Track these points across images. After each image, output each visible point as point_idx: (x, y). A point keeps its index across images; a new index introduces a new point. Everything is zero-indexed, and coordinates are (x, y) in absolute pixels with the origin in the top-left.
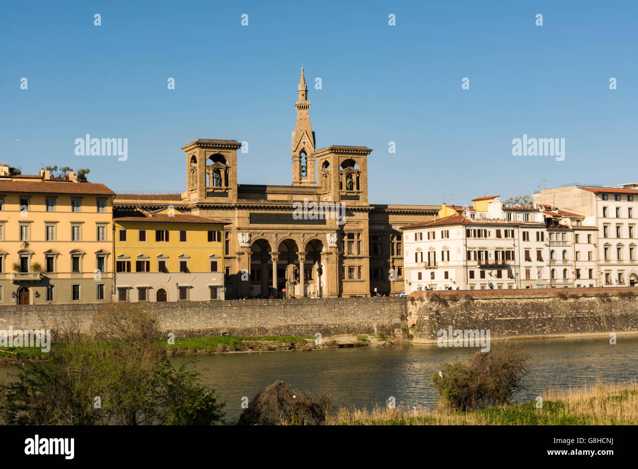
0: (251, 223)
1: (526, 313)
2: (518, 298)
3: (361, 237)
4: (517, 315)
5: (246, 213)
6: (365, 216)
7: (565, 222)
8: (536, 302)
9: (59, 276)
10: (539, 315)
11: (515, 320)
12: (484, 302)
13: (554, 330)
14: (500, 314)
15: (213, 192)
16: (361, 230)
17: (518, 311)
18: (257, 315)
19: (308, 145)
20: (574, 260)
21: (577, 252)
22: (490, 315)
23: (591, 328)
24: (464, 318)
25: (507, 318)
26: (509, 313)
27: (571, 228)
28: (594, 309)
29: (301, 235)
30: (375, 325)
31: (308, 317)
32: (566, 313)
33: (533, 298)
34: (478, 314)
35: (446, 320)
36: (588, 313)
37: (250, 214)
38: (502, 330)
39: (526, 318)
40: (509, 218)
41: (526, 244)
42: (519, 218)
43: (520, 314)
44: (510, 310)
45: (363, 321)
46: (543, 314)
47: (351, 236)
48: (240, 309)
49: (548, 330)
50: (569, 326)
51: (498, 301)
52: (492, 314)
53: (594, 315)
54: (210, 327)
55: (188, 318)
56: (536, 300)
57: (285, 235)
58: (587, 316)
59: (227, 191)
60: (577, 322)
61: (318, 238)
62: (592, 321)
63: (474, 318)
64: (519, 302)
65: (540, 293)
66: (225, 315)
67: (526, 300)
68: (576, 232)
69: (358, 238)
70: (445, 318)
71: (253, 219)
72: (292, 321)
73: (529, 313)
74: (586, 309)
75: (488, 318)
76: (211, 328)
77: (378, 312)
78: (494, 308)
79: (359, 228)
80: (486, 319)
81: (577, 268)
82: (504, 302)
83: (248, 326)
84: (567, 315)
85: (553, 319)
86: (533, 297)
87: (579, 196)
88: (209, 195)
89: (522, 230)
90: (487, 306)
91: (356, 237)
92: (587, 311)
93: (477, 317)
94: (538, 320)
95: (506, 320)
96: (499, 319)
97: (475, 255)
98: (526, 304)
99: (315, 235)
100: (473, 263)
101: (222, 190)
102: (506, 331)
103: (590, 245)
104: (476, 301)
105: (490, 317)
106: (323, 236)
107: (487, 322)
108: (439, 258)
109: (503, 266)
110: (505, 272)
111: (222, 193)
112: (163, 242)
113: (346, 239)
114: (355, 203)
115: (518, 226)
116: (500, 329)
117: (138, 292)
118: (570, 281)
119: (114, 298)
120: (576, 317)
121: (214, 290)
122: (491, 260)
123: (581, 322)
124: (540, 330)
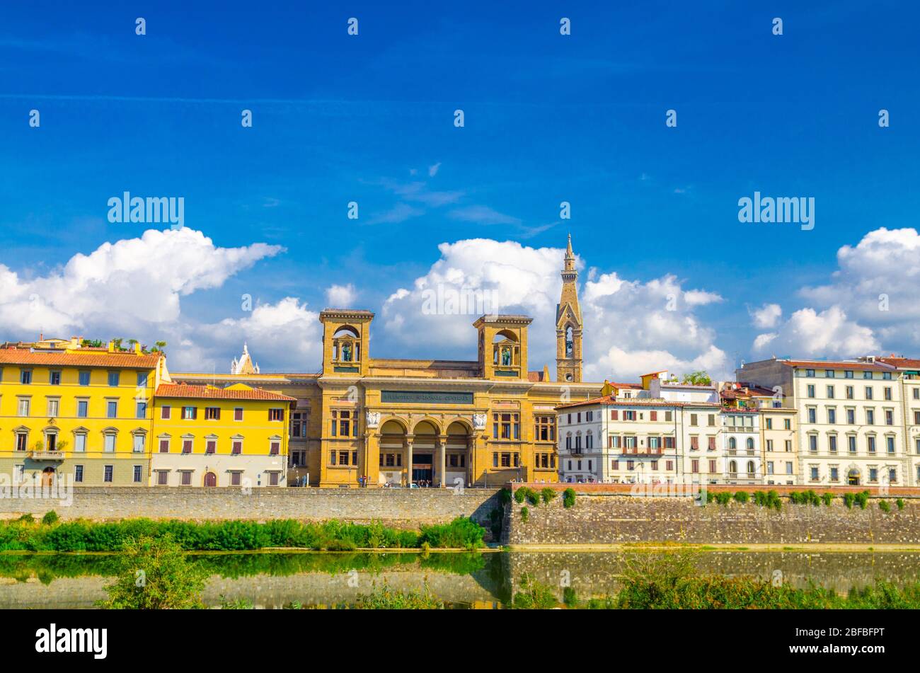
1: (653, 513)
4: (639, 515)
8: (669, 501)
9: (89, 456)
10: (671, 517)
11: (635, 522)
12: (593, 498)
13: (692, 537)
14: (615, 514)
17: (641, 511)
18: (304, 505)
20: (764, 450)
21: (768, 441)
22: (601, 515)
23: (748, 537)
24: (562, 517)
25: (625, 520)
26: (628, 513)
27: (760, 410)
28: (754, 513)
29: (442, 416)
31: (369, 509)
32: (712, 517)
34: (583, 514)
35: (538, 519)
36: (744, 517)
38: (616, 534)
39: (652, 520)
41: (694, 430)
43: (644, 515)
44: (630, 509)
46: (677, 517)
47: (505, 418)
49: (682, 536)
50: (715, 532)
51: (613, 498)
52: (604, 514)
53: (754, 519)
56: (669, 498)
57: (421, 415)
58: (743, 520)
60: (728, 528)
61: (464, 419)
62: (751, 527)
63: (576, 517)
64: (644, 500)
66: (262, 504)
67: (654, 498)
68: (767, 416)
70: (536, 517)
72: (347, 513)
73: (657, 514)
74: (742, 512)
75: (596, 518)
76: (244, 518)
78: (607, 506)
80: (594, 520)
81: (768, 460)
82: (621, 500)
84: (713, 519)
85: (692, 523)
87: (779, 372)
89: (688, 414)
90: (597, 503)
92: (744, 514)
93: (581, 517)
94: (669, 523)
95: (622, 522)
96: (613, 520)
97: (620, 441)
98: (653, 502)
99: (459, 415)
100: (617, 451)
101: (351, 364)
102: (621, 535)
103: (789, 432)
104: (581, 497)
105: (600, 518)
106: (469, 418)
107: (594, 523)
108: (584, 445)
109: (659, 455)
110: (662, 463)
111: (350, 368)
112: (214, 420)
113: (500, 421)
114: (511, 380)
115: (682, 407)
116: (613, 532)
117: (179, 475)
118: (758, 476)
119: (153, 481)
120: (726, 521)
121: (274, 475)
122: (642, 448)
123: (734, 528)
124: (671, 537)
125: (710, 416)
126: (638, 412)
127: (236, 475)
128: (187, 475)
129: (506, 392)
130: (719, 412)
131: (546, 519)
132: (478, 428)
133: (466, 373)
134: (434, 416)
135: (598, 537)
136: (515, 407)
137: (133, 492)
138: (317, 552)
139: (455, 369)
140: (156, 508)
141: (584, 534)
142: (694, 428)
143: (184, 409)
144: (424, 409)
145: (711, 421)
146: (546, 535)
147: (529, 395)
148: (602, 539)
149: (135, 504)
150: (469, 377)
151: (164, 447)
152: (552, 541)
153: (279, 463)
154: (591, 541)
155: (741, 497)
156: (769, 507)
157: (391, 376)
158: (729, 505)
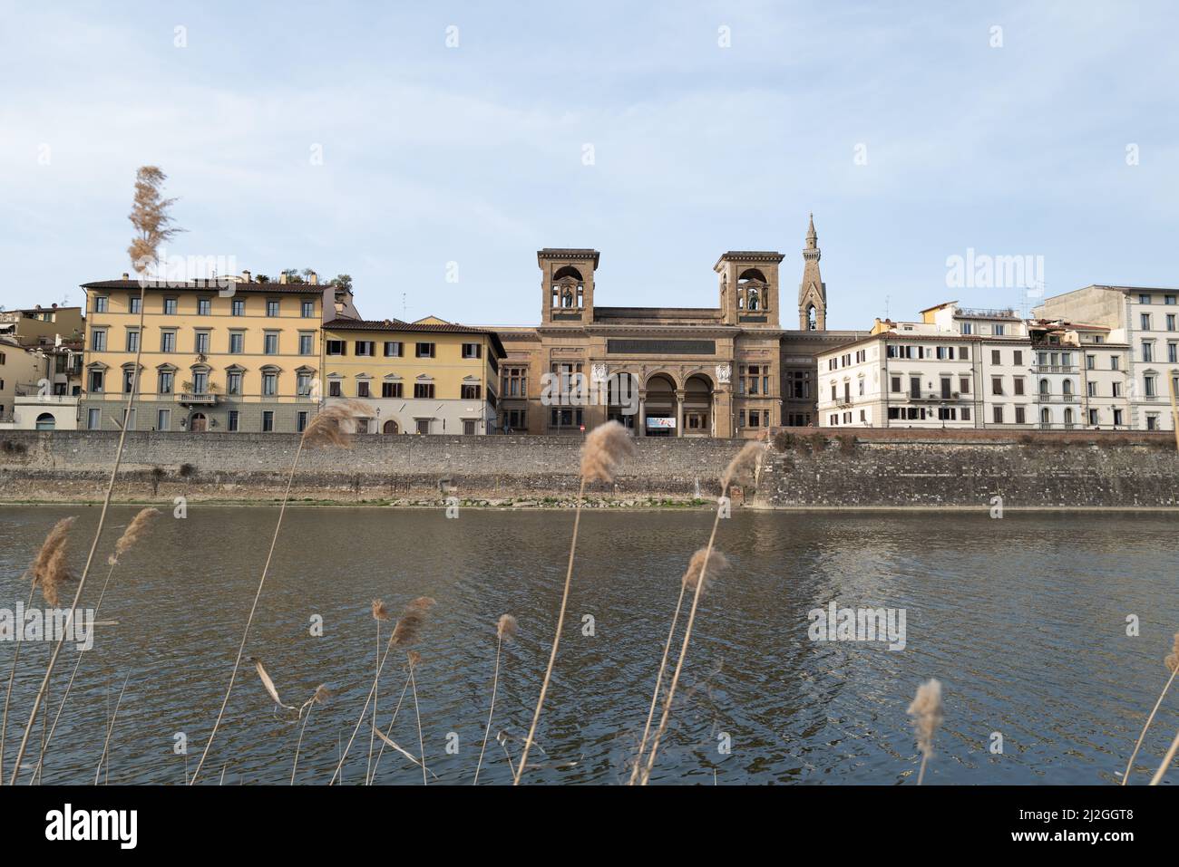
0: (609, 352)
2: (945, 444)
3: (770, 372)
4: (940, 469)
5: (602, 340)
6: (776, 343)
7: (1070, 337)
8: (979, 451)
9: (246, 400)
10: (983, 472)
11: (936, 478)
12: (878, 447)
13: (1012, 497)
14: (908, 468)
15: (560, 314)
16: (769, 362)
17: (943, 463)
19: (816, 298)
20: (1084, 395)
21: (1090, 384)
22: (889, 468)
23: (1088, 497)
24: (838, 471)
25: (922, 475)
26: (926, 467)
27: (1079, 345)
29: (679, 368)
30: (697, 479)
32: (1038, 471)
33: (973, 444)
34: (866, 467)
35: (805, 473)
36: (1083, 472)
37: (609, 341)
38: (910, 493)
39: (959, 476)
40: (967, 329)
41: (997, 370)
42: (986, 331)
43: (947, 468)
44: (928, 461)
45: (676, 472)
46: (992, 471)
47: (754, 370)
48: (473, 447)
49: (999, 497)
50: (1043, 492)
51: (905, 447)
52: (893, 468)
53: (1096, 475)
54: (424, 471)
55: (391, 457)
56: (979, 447)
57: (657, 367)
58: (1080, 476)
59: (580, 313)
60: (1060, 486)
61: (704, 371)
62: (1092, 484)
63: (856, 472)
64: (946, 449)
65: (987, 436)
67: (961, 447)
68: (1089, 352)
69: (765, 372)
70: (802, 471)
71: (612, 347)
73: (964, 468)
74: (1080, 465)
75: (883, 474)
78: (897, 457)
79: (765, 359)
80: (880, 475)
81: (1091, 407)
82: (916, 449)
83: (485, 472)
84: (1039, 474)
86: (974, 442)
87: (1100, 301)
88: (555, 317)
89: (988, 350)
90: (884, 453)
91: (761, 371)
92: (1082, 468)
93: (863, 472)
94: (981, 479)
95: (917, 478)
96: (906, 475)
97: (902, 384)
98: (959, 453)
99: (698, 367)
100: (898, 396)
102: (916, 495)
103: (1117, 373)
104: (863, 445)
105: (888, 472)
106: (710, 370)
107: (880, 479)
108: (854, 391)
109: (953, 402)
110: (957, 408)
114: (759, 326)
115: (981, 342)
116: (906, 491)
120: (1058, 478)
121: (469, 424)
122: (930, 393)
123: (1068, 486)
124: (983, 497)
125: (1015, 352)
127: (424, 423)
128: (364, 423)
130: (1027, 347)
131: (816, 474)
134: (669, 368)
135: (886, 498)
141: (866, 493)
142: (997, 367)
143: (357, 344)
144: (659, 361)
145: (1018, 359)
146: (816, 495)
148: (892, 499)
151: (335, 390)
152: (824, 502)
154: (877, 502)
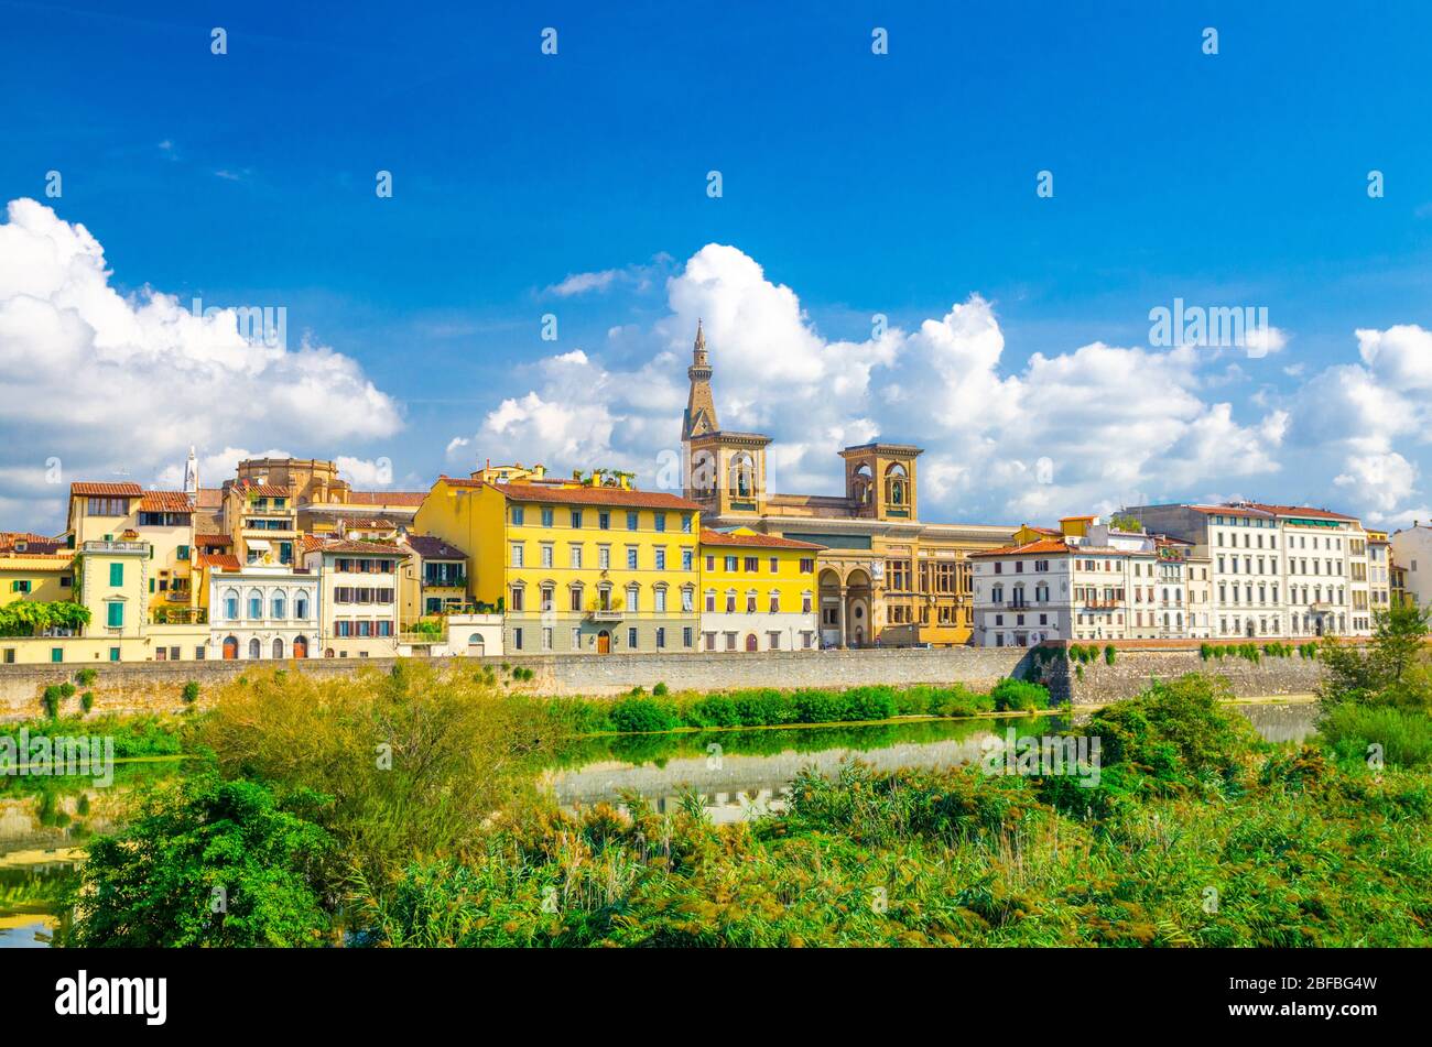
6: (916, 539)
9: (641, 616)
16: (910, 557)
18: (877, 668)
20: (1188, 602)
21: (1192, 592)
29: (841, 564)
41: (1137, 581)
47: (897, 565)
58: (1234, 673)
59: (753, 502)
66: (842, 669)
68: (1190, 566)
69: (906, 568)
75: (1132, 676)
77: (1002, 667)
81: (1192, 612)
88: (732, 507)
89: (1133, 563)
91: (903, 567)
97: (1083, 593)
99: (858, 563)
100: (1081, 604)
101: (748, 500)
103: (1205, 582)
105: (1135, 674)
106: (867, 565)
107: (1131, 681)
108: (1031, 597)
109: (1113, 608)
110: (1115, 615)
111: (746, 505)
112: (753, 572)
113: (892, 570)
114: (902, 521)
115: (1129, 556)
117: (724, 638)
118: (1184, 629)
119: (701, 645)
121: (807, 635)
122: (1100, 600)
126: (1097, 561)
127: (775, 636)
128: (731, 636)
129: (898, 536)
130: (1155, 561)
131: (1096, 677)
132: (877, 577)
133: (841, 511)
134: (835, 564)
136: (906, 553)
137: (684, 660)
138: (941, 719)
139: (833, 506)
140: (752, 676)
142: (1138, 578)
143: (726, 558)
144: (840, 556)
145: (1150, 572)
147: (920, 539)
149: (733, 672)
150: (845, 516)
151: (710, 605)
153: (810, 622)
155: (1230, 651)
156: (1251, 660)
157: (792, 516)
158: (1223, 658)
